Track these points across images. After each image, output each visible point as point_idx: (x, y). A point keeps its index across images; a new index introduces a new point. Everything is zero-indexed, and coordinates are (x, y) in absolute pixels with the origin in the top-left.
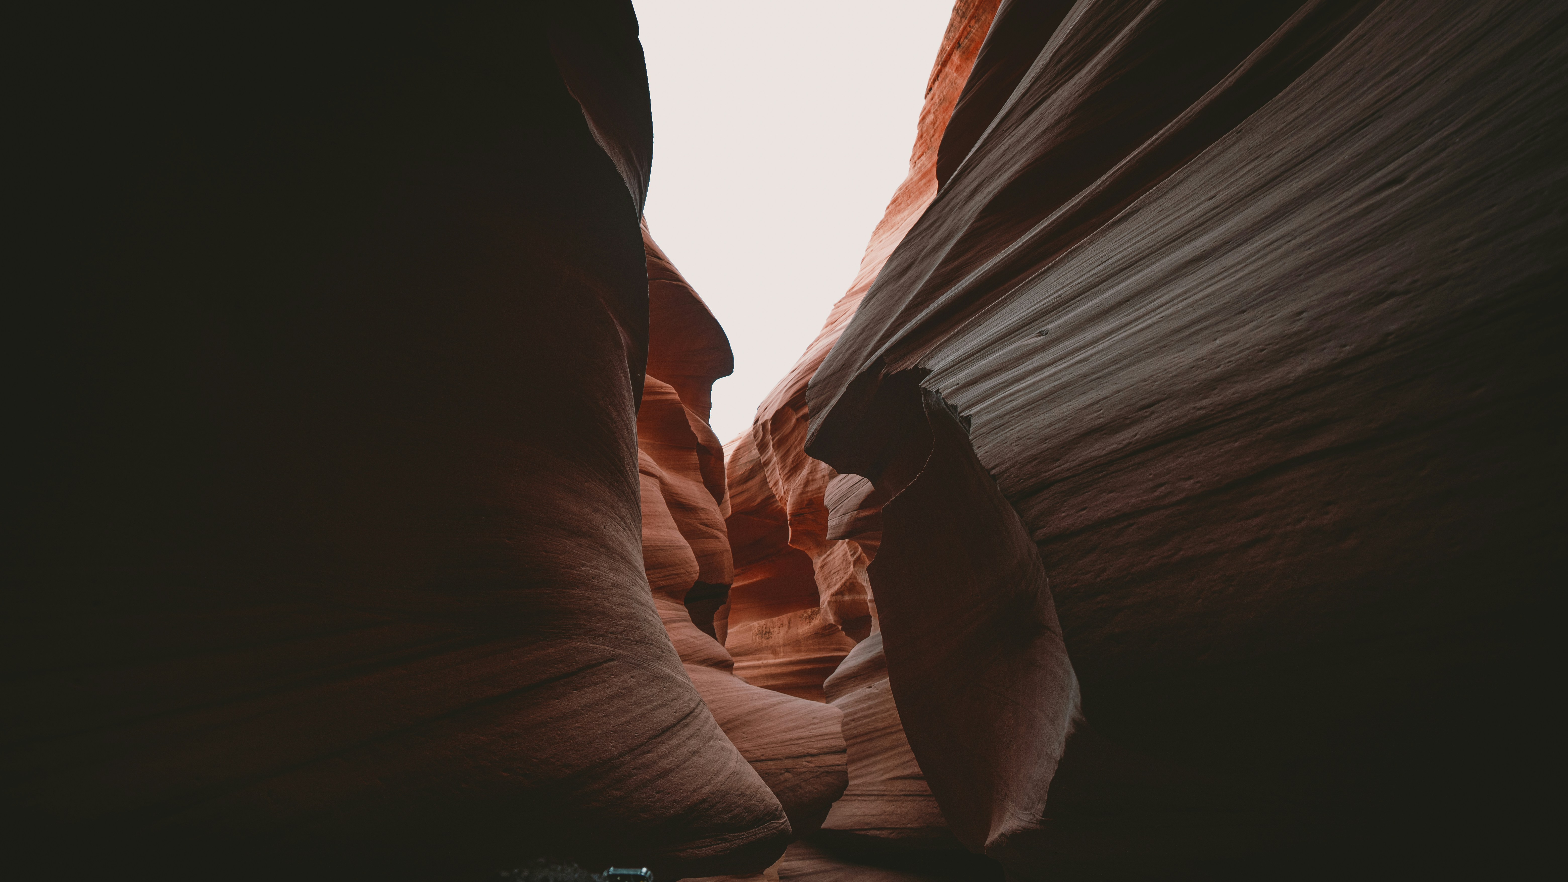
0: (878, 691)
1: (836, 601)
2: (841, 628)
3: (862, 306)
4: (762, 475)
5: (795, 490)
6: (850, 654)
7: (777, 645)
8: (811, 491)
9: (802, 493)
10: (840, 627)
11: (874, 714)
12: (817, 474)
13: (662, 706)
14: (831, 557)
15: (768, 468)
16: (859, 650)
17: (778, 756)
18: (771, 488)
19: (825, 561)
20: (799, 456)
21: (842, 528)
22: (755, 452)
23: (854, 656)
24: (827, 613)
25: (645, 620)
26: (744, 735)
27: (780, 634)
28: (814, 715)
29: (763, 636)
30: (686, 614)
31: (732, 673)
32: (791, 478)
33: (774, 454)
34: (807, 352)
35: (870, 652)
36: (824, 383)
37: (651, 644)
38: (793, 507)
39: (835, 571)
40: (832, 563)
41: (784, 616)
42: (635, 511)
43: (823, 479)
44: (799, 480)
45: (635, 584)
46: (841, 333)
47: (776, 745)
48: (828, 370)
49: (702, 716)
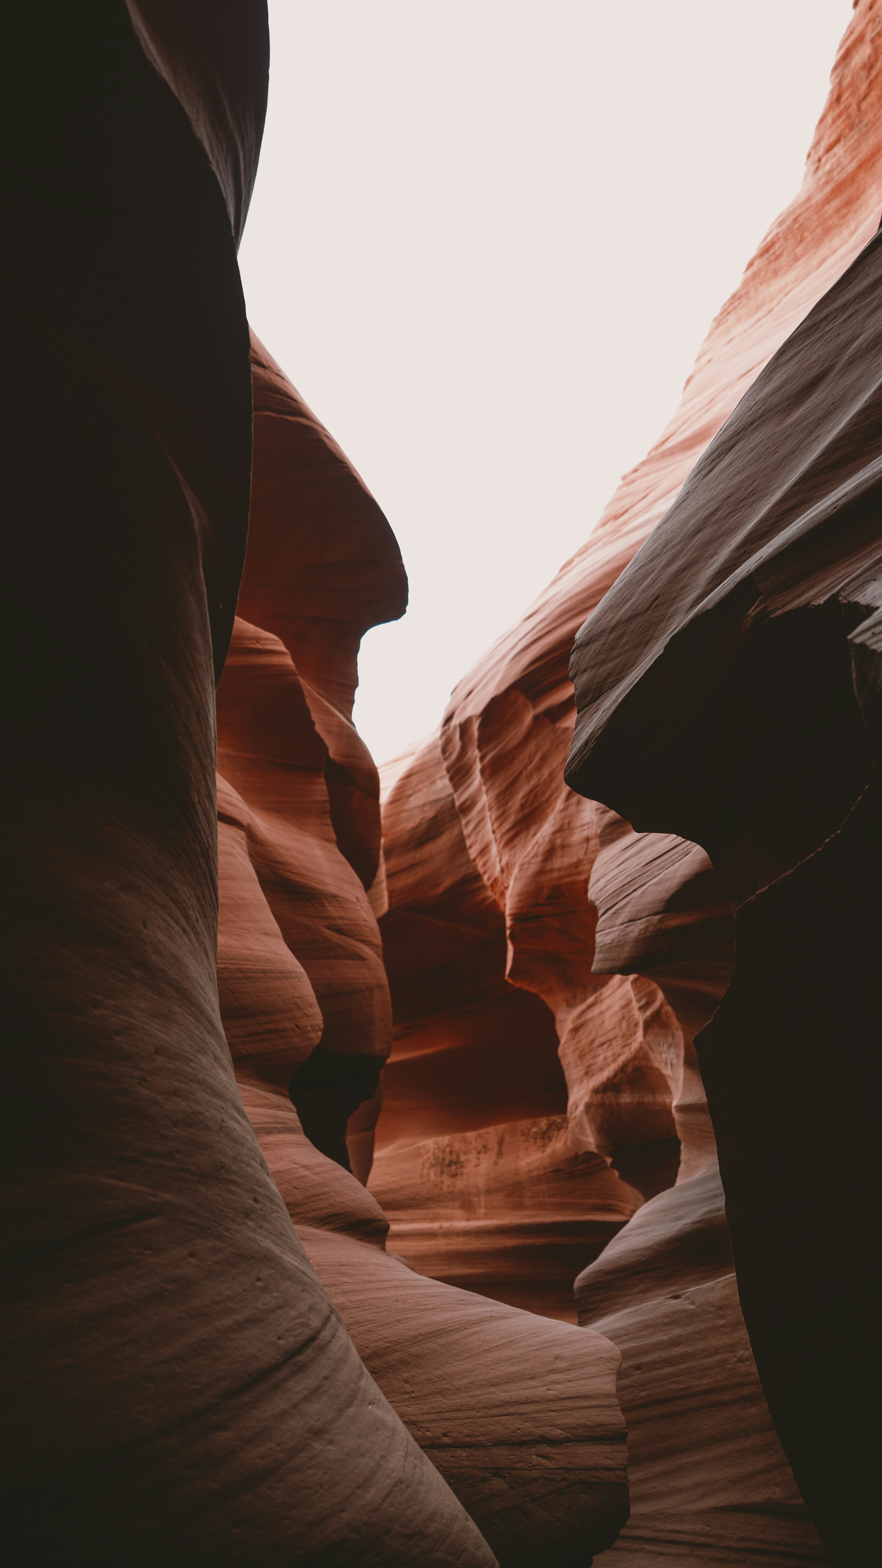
0: (693, 1307)
1: (602, 1105)
2: (612, 1163)
3: (700, 472)
4: (456, 831)
5: (525, 867)
6: (634, 1221)
7: (474, 1190)
8: (559, 869)
9: (540, 873)
10: (609, 1161)
11: (684, 1358)
12: (572, 834)
13: (252, 1321)
14: (596, 1011)
15: (469, 818)
16: (652, 1212)
17: (479, 1439)
18: (474, 860)
19: (583, 1019)
20: (536, 796)
21: (627, 949)
22: (443, 784)
23: (640, 1226)
24: (582, 1129)
25: (223, 1128)
26: (407, 1387)
27: (480, 1167)
28: (556, 1351)
29: (445, 1169)
30: (291, 1116)
31: (383, 1249)
32: (516, 841)
33: (484, 788)
34: (561, 577)
35: (678, 1219)
36: (612, 636)
37: (234, 1182)
38: (520, 901)
39: (603, 1039)
40: (598, 1022)
41: (491, 1129)
42: (207, 893)
43: (585, 845)
44: (533, 847)
45: (203, 1048)
46: (650, 529)
47: (473, 1413)
48: (621, 608)
49: (335, 1348)
